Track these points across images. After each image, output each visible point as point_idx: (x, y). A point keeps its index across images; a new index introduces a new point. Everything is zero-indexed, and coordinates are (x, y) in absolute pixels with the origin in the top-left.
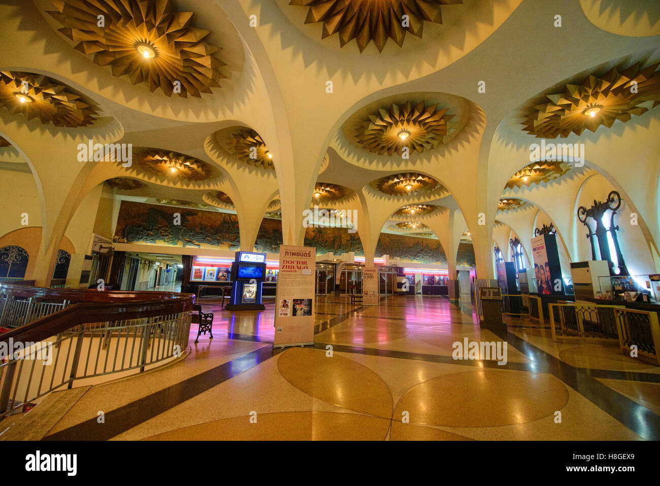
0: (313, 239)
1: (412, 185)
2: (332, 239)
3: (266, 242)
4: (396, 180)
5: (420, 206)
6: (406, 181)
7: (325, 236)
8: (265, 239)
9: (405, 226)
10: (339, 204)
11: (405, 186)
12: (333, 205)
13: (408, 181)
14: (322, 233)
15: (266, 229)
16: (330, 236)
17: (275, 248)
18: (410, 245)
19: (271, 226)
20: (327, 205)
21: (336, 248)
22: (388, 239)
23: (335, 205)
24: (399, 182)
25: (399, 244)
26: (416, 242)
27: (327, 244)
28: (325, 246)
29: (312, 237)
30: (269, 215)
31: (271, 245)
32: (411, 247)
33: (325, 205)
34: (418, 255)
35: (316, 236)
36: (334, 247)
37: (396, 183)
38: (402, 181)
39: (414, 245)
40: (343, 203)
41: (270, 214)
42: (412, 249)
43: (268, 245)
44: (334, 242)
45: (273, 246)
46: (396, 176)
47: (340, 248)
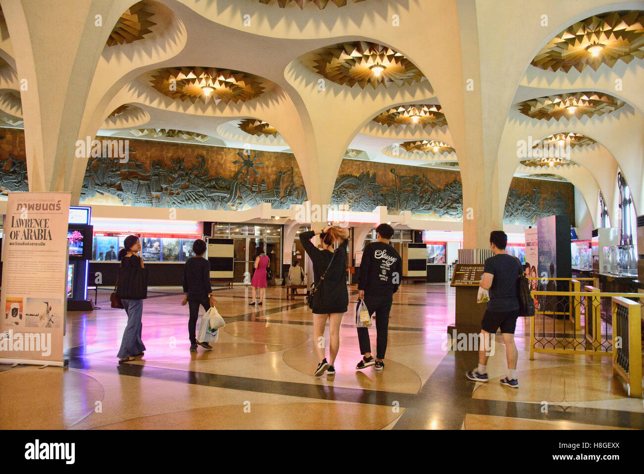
0: (235, 177)
1: (384, 67)
2: (273, 177)
3: (139, 185)
4: (355, 54)
5: (426, 109)
6: (374, 56)
7: (260, 171)
8: (136, 181)
9: (419, 148)
10: (262, 106)
11: (371, 68)
12: (252, 109)
13: (378, 57)
14: (252, 165)
15: (137, 160)
16: (270, 171)
17: (157, 197)
18: (439, 186)
19: (149, 154)
20: (239, 110)
21: (282, 194)
22: (391, 176)
23: (255, 108)
24: (360, 59)
25: (415, 185)
26: (451, 180)
27: (264, 186)
28: (260, 192)
29: (232, 174)
30: (140, 134)
31: (149, 190)
32: (439, 191)
33: (235, 110)
34: (455, 205)
35: (239, 172)
36: (278, 193)
37: (353, 61)
38: (367, 57)
39: (447, 185)
40: (267, 105)
41: (142, 131)
42: (442, 195)
43: (144, 191)
44: (277, 182)
45: (154, 194)
46: (356, 45)
47: (290, 195)
